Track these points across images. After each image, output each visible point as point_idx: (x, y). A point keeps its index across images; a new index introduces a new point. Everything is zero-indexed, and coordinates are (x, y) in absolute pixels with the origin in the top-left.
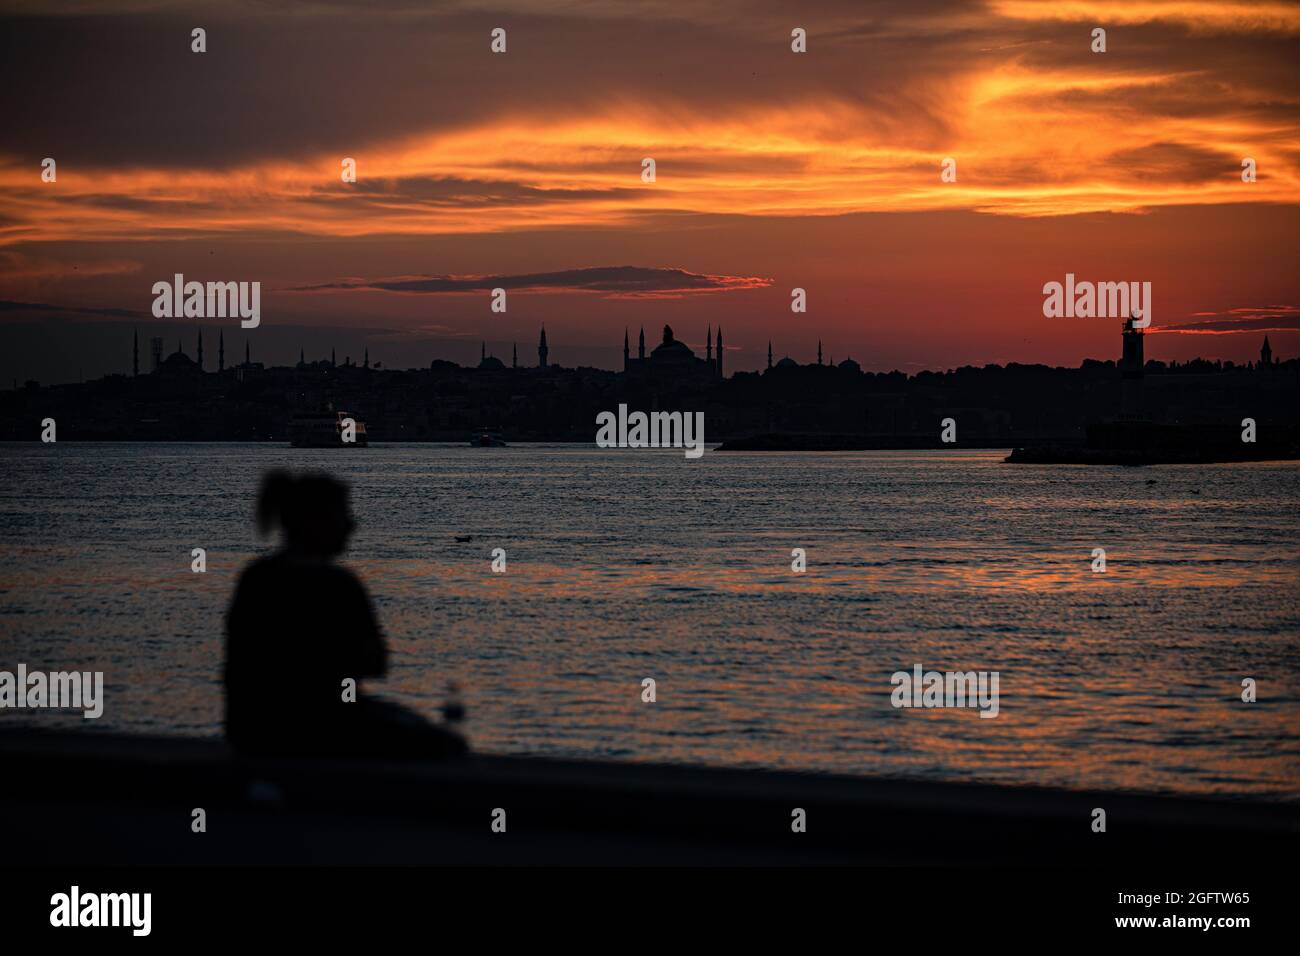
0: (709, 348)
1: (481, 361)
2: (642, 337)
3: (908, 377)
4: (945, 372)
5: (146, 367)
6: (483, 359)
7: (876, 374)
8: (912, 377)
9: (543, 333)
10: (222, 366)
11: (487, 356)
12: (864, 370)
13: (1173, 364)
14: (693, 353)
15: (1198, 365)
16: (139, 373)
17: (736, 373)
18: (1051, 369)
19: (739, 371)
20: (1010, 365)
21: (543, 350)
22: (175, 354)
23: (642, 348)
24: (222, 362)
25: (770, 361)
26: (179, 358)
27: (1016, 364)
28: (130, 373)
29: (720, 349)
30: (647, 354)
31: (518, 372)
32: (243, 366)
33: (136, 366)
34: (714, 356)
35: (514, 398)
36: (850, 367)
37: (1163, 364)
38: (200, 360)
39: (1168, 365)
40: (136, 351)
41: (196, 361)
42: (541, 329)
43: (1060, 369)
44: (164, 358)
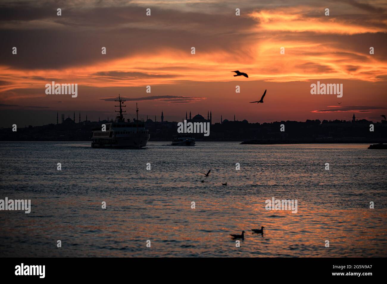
0: (208, 117)
1: (146, 120)
2: (190, 114)
3: (260, 124)
4: (270, 123)
5: (60, 122)
6: (147, 119)
7: (252, 123)
8: (261, 124)
9: (162, 113)
10: (80, 121)
11: (148, 119)
12: (249, 122)
13: (330, 121)
14: (204, 118)
15: (337, 121)
16: (59, 123)
17: (215, 123)
18: (298, 122)
19: (216, 123)
20: (287, 121)
21: (162, 117)
22: (68, 118)
23: (190, 117)
24: (80, 120)
25: (221, 120)
26: (69, 119)
27: (289, 121)
28: (56, 123)
29: (211, 117)
30: (192, 119)
31: (157, 123)
32: (85, 121)
33: (57, 121)
34: (209, 119)
35: (157, 130)
36: (245, 122)
37: (327, 121)
38: (74, 120)
39: (329, 121)
40: (58, 117)
41: (73, 120)
42: (162, 112)
43: (300, 122)
44: (65, 119)
